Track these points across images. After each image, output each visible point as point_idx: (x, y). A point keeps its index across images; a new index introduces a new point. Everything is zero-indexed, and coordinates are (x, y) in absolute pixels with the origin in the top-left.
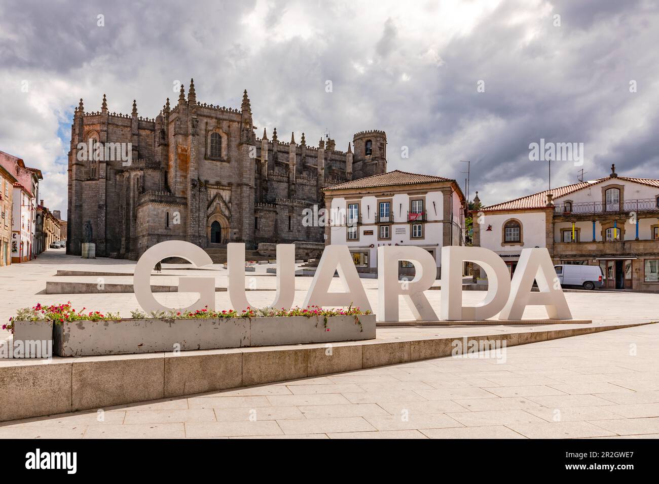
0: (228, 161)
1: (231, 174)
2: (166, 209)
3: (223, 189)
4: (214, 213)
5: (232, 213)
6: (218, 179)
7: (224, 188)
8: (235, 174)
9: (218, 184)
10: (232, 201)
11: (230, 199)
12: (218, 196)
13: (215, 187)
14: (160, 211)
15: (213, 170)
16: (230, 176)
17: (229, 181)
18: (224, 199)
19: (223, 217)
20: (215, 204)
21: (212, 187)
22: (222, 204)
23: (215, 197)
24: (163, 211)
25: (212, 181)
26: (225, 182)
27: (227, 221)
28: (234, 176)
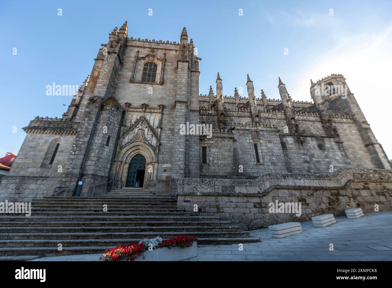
0: (162, 83)
1: (165, 96)
2: (53, 138)
3: (151, 113)
4: (133, 142)
5: (162, 142)
6: (146, 102)
7: (153, 111)
8: (169, 96)
9: (145, 107)
10: (163, 126)
11: (161, 123)
12: (143, 120)
13: (139, 110)
14: (41, 142)
15: (141, 93)
16: (162, 98)
17: (160, 104)
18: (152, 124)
19: (147, 146)
20: (136, 130)
21: (135, 110)
22: (146, 130)
23: (137, 122)
24: (46, 141)
25: (136, 103)
26: (154, 104)
27: (152, 151)
28: (167, 98)
